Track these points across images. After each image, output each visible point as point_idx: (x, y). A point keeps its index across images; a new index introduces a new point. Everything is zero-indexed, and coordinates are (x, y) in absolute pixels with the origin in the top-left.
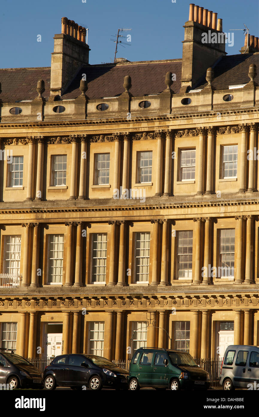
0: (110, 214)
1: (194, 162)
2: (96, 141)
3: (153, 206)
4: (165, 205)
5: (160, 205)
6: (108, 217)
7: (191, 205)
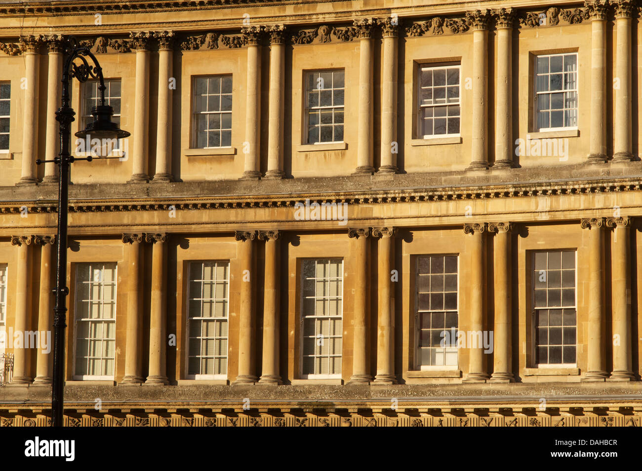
0: (239, 216)
1: (457, 95)
2: (196, 48)
3: (354, 195)
4: (387, 193)
5: (374, 194)
6: (234, 223)
7: (459, 192)
